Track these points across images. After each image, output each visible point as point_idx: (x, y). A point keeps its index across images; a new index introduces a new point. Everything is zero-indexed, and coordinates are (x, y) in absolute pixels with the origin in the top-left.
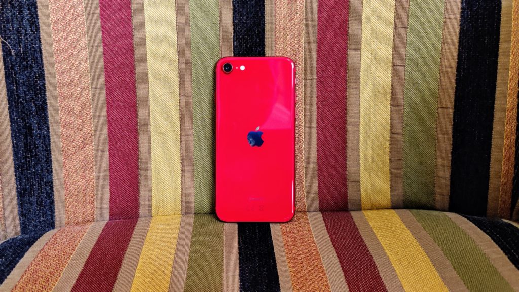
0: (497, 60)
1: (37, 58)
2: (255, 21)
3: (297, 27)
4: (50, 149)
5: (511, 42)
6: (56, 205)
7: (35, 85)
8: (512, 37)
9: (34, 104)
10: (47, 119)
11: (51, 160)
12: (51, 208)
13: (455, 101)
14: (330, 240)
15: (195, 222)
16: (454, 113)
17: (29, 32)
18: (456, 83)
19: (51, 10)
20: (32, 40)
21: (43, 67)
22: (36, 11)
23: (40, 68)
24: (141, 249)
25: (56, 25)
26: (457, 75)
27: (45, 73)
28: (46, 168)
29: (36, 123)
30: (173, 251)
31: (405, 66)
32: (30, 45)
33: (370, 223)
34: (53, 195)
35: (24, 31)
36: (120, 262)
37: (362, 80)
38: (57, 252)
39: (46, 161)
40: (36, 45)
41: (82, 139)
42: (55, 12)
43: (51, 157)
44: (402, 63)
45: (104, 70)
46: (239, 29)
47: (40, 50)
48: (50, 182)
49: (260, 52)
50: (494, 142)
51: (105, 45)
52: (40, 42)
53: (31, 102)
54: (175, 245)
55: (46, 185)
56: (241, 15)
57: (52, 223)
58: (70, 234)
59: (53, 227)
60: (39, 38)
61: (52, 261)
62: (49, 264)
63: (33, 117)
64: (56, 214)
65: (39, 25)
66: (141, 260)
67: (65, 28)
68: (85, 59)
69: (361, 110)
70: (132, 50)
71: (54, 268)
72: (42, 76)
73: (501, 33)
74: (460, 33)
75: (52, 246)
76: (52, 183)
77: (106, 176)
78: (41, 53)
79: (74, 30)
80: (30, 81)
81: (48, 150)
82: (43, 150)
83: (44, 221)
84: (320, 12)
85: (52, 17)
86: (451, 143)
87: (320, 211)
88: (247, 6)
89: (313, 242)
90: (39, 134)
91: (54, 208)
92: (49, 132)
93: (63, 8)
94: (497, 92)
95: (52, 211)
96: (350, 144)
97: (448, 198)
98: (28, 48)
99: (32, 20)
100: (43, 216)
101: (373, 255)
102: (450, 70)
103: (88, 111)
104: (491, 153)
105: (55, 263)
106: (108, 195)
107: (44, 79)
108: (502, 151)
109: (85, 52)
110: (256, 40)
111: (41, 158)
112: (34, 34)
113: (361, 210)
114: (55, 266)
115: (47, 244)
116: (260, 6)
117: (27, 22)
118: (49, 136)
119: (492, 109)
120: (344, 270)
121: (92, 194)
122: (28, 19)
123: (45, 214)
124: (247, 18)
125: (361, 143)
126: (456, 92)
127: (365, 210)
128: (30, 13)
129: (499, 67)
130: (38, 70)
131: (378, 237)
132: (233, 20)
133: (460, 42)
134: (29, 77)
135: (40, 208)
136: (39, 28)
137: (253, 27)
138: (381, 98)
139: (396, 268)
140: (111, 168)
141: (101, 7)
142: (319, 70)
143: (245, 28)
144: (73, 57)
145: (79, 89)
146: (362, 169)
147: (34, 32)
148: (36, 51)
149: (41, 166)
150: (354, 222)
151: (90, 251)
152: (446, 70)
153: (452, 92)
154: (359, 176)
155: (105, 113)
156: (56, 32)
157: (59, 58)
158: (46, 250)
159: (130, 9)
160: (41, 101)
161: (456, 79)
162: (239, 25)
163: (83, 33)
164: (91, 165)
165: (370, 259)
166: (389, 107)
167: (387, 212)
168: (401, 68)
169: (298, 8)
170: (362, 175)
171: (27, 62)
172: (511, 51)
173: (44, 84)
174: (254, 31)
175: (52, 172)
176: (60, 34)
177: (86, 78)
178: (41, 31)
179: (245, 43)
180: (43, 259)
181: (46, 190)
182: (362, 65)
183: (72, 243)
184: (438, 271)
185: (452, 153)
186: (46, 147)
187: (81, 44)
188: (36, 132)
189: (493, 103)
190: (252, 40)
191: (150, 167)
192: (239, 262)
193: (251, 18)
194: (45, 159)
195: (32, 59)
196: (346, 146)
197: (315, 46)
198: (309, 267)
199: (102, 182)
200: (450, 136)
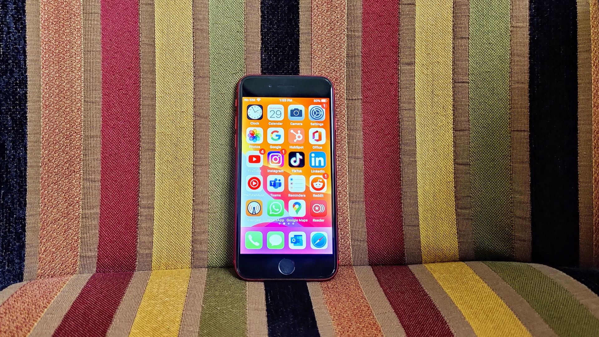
0: (577, 72)
1: (20, 61)
2: (287, 30)
3: (338, 38)
4: (25, 175)
5: (591, 52)
6: (28, 250)
7: (15, 93)
8: (592, 46)
9: (10, 116)
10: (26, 137)
11: (26, 190)
12: (20, 254)
13: (531, 121)
14: (384, 295)
15: (209, 276)
16: (530, 136)
17: (13, 30)
18: (530, 101)
19: (42, 6)
20: (15, 39)
21: (26, 72)
22: (24, 7)
23: (22, 73)
24: (139, 303)
25: (46, 24)
26: (530, 92)
27: (28, 79)
28: (19, 200)
29: (11, 141)
30: (181, 307)
31: (468, 83)
32: (12, 45)
33: (434, 275)
34: (25, 236)
35: (6, 29)
36: (110, 318)
37: (417, 101)
38: (26, 305)
39: (19, 190)
40: (19, 45)
41: (67, 165)
42: (46, 8)
43: (26, 185)
44: (465, 79)
45: (101, 80)
46: (268, 39)
47: (25, 52)
48: (21, 219)
49: (293, 67)
50: (580, 170)
51: (104, 50)
52: (25, 42)
53: (7, 114)
54: (183, 301)
55: (16, 223)
56: (271, 24)
57: (19, 274)
58: (44, 285)
59: (21, 280)
60: (25, 37)
61: (19, 314)
62: (15, 318)
63: (7, 133)
64: (26, 263)
65: (25, 23)
66: (138, 315)
67: (57, 28)
68: (79, 66)
69: (418, 135)
70: (138, 59)
71: (22, 322)
72: (24, 83)
73: (579, 42)
74: (530, 44)
75: (20, 298)
76: (25, 219)
77: (95, 214)
78: (25, 56)
79: (68, 31)
80: (8, 88)
81: (22, 177)
82: (16, 176)
83: (9, 271)
84: (365, 21)
85: (42, 14)
86: (529, 173)
87: (370, 265)
88: (278, 12)
89: (363, 297)
90: (13, 155)
91: (24, 254)
92: (26, 153)
93: (56, 4)
94: (579, 110)
95: (22, 259)
96: (405, 178)
97: (530, 244)
98: (9, 49)
99: (18, 16)
100: (8, 264)
101: (440, 309)
102: (521, 85)
103: (78, 130)
104: (578, 184)
105: (23, 316)
106: (96, 240)
107: (26, 87)
108: (591, 182)
109: (79, 58)
110: (289, 53)
111: (13, 187)
112: (19, 32)
113: (421, 263)
114: (23, 320)
115: (12, 296)
116: (293, 13)
117: (12, 19)
118: (25, 159)
119: (575, 130)
120: (404, 326)
121: (76, 238)
122: (12, 15)
123: (11, 262)
124: (278, 26)
125: (419, 177)
126: (530, 111)
127: (426, 263)
128: (15, 8)
129: (579, 81)
130: (19, 76)
131: (445, 289)
132: (261, 29)
133: (530, 53)
134: (8, 83)
135: (5, 253)
136: (25, 26)
137: (286, 37)
138: (442, 121)
139: (471, 323)
140: (102, 205)
141: (103, 6)
142: (365, 89)
143: (275, 38)
144: (64, 62)
145: (68, 102)
146: (420, 210)
147: (19, 31)
148: (20, 53)
149: (12, 196)
150: (413, 275)
151: (71, 304)
152: (517, 85)
153: (526, 111)
154: (418, 219)
155: (99, 134)
156: (46, 32)
157: (47, 63)
158: (11, 302)
159: (138, 10)
160: (19, 114)
161: (530, 97)
162: (268, 34)
163: (79, 35)
164: (78, 199)
165: (437, 314)
166: (451, 131)
167: (454, 264)
168: (463, 84)
169: (339, 16)
170: (421, 217)
171: (7, 66)
172: (592, 62)
173: (26, 93)
174: (287, 42)
175: (25, 205)
176: (50, 34)
177: (79, 89)
178: (27, 30)
179: (275, 56)
180: (7, 311)
181: (15, 229)
182: (416, 82)
183: (47, 296)
184: (525, 325)
185: (531, 186)
186: (21, 172)
187: (75, 48)
188: (10, 152)
189: (576, 124)
190: (283, 53)
191: (153, 204)
192: (268, 320)
193: (283, 26)
194: (18, 188)
195: (13, 62)
196: (400, 180)
197: (359, 60)
198: (358, 324)
199: (89, 222)
200: (527, 165)
